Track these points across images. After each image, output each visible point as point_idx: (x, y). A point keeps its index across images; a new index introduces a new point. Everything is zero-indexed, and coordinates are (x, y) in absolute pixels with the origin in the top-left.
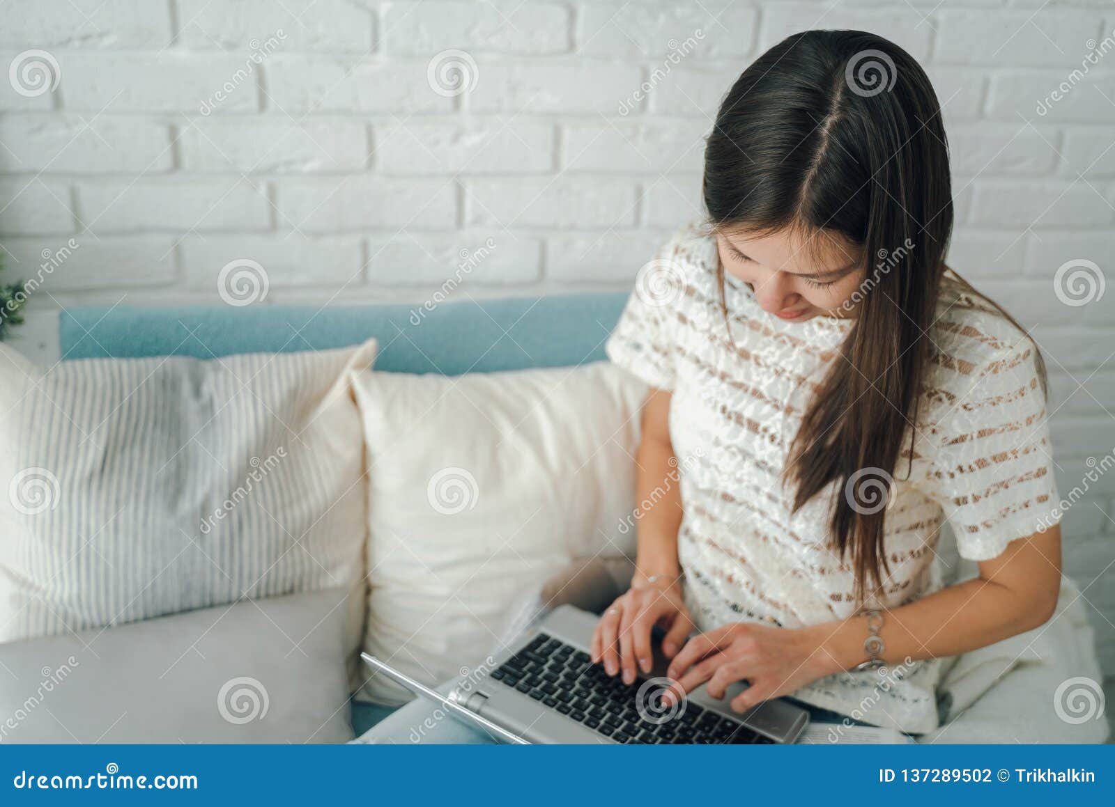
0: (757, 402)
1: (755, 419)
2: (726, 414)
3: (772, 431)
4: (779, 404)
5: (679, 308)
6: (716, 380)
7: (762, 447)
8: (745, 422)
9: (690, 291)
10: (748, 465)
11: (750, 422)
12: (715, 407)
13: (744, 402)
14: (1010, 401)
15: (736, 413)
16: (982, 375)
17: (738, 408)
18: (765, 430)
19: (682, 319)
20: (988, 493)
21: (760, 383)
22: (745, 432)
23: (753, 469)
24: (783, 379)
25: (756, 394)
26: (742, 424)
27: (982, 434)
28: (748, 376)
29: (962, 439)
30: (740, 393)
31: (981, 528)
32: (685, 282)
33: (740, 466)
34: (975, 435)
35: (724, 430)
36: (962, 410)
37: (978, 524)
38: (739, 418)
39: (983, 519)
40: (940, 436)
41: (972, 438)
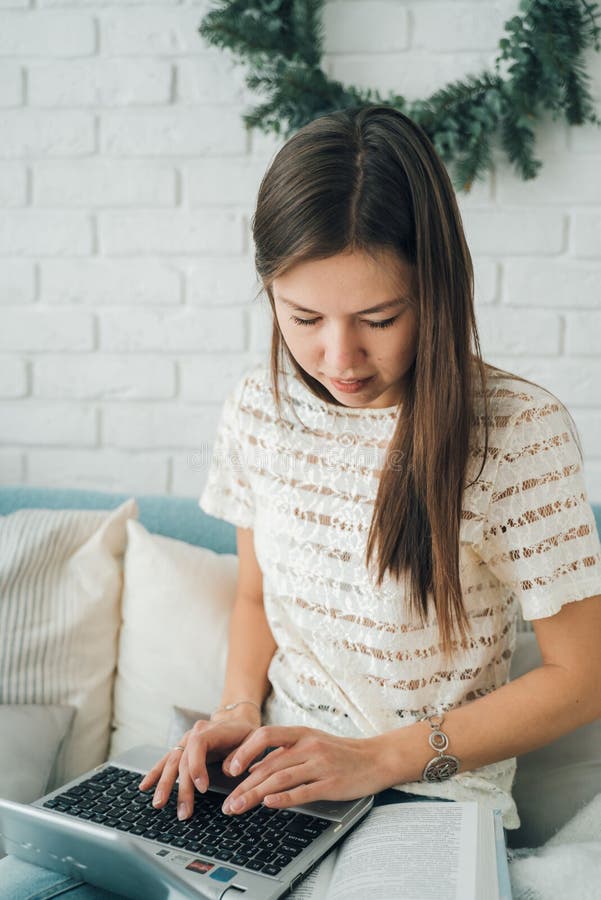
0: (326, 498)
1: (326, 514)
2: (300, 516)
3: (342, 520)
4: (348, 496)
5: (249, 432)
6: (287, 487)
7: (334, 536)
8: (317, 518)
9: (258, 414)
10: (322, 558)
11: (321, 517)
12: (287, 511)
13: (315, 501)
14: (546, 449)
15: (308, 512)
16: (517, 424)
17: (310, 507)
18: (336, 521)
19: (253, 440)
20: (540, 548)
21: (329, 480)
22: (318, 526)
23: (327, 560)
24: (349, 472)
25: (326, 491)
26: (315, 521)
27: (526, 485)
28: (317, 476)
29: (509, 492)
30: (310, 493)
31: (534, 584)
32: (255, 407)
33: (315, 561)
34: (521, 486)
35: (297, 530)
36: (505, 462)
37: (531, 579)
38: (311, 516)
39: (535, 575)
40: (491, 491)
41: (518, 491)
